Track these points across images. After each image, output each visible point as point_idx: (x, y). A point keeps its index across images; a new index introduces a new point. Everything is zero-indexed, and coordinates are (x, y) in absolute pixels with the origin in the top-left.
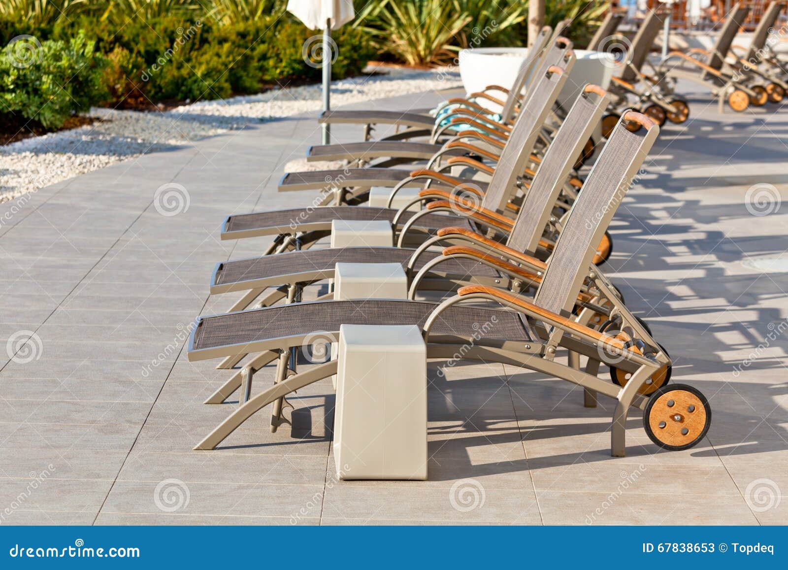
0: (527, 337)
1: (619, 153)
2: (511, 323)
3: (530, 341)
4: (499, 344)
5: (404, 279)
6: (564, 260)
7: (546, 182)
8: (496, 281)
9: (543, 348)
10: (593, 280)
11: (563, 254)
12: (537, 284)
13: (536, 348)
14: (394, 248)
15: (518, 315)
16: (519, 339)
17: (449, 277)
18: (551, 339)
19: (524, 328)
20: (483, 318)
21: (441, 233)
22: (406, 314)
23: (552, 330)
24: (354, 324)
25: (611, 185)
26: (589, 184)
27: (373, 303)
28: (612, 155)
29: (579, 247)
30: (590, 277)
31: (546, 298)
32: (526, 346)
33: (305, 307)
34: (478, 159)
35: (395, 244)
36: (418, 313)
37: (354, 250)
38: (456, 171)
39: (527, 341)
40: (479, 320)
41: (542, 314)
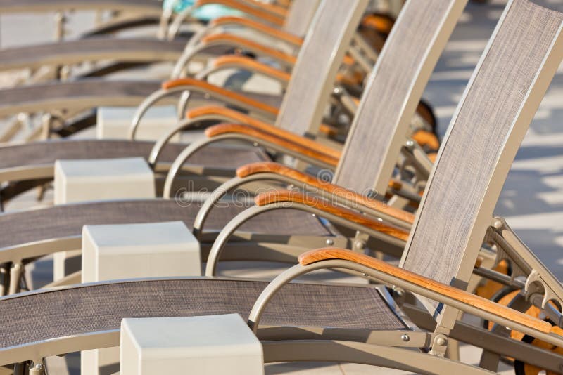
0: (400, 323)
1: (522, 38)
2: (370, 303)
3: (407, 328)
4: (362, 337)
5: (195, 245)
6: (446, 203)
7: (393, 87)
8: (328, 242)
9: (429, 339)
10: (499, 231)
11: (444, 195)
12: (400, 243)
13: (419, 338)
14: (160, 199)
15: (377, 290)
16: (390, 327)
17: (256, 239)
18: (439, 324)
19: (392, 310)
20: (325, 299)
21: (243, 172)
22: (208, 298)
23: (439, 310)
24: (134, 317)
25: (517, 87)
26: (476, 87)
27: (155, 283)
28: (511, 41)
29: (470, 183)
30: (493, 228)
31: (420, 263)
32: (403, 337)
33: (52, 296)
34: (251, 56)
35: (159, 192)
36: (226, 296)
37: (100, 206)
38: (218, 79)
39: (402, 329)
40: (319, 302)
41: (429, 287)
